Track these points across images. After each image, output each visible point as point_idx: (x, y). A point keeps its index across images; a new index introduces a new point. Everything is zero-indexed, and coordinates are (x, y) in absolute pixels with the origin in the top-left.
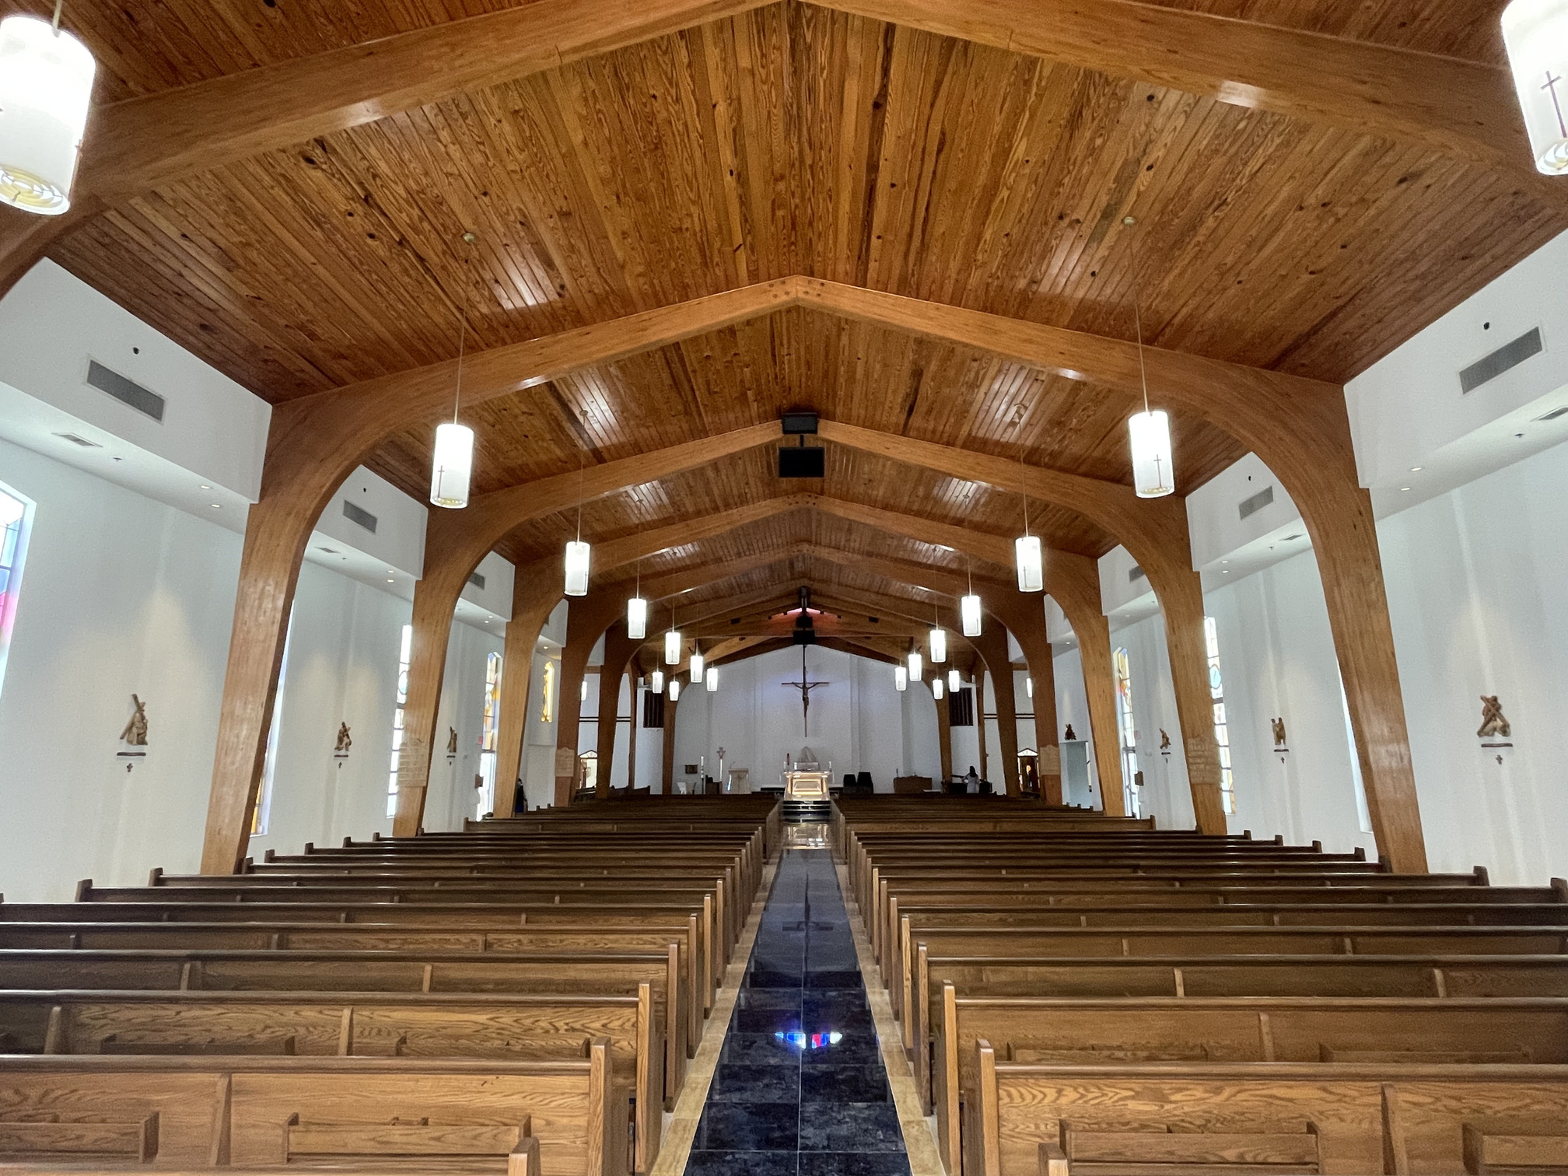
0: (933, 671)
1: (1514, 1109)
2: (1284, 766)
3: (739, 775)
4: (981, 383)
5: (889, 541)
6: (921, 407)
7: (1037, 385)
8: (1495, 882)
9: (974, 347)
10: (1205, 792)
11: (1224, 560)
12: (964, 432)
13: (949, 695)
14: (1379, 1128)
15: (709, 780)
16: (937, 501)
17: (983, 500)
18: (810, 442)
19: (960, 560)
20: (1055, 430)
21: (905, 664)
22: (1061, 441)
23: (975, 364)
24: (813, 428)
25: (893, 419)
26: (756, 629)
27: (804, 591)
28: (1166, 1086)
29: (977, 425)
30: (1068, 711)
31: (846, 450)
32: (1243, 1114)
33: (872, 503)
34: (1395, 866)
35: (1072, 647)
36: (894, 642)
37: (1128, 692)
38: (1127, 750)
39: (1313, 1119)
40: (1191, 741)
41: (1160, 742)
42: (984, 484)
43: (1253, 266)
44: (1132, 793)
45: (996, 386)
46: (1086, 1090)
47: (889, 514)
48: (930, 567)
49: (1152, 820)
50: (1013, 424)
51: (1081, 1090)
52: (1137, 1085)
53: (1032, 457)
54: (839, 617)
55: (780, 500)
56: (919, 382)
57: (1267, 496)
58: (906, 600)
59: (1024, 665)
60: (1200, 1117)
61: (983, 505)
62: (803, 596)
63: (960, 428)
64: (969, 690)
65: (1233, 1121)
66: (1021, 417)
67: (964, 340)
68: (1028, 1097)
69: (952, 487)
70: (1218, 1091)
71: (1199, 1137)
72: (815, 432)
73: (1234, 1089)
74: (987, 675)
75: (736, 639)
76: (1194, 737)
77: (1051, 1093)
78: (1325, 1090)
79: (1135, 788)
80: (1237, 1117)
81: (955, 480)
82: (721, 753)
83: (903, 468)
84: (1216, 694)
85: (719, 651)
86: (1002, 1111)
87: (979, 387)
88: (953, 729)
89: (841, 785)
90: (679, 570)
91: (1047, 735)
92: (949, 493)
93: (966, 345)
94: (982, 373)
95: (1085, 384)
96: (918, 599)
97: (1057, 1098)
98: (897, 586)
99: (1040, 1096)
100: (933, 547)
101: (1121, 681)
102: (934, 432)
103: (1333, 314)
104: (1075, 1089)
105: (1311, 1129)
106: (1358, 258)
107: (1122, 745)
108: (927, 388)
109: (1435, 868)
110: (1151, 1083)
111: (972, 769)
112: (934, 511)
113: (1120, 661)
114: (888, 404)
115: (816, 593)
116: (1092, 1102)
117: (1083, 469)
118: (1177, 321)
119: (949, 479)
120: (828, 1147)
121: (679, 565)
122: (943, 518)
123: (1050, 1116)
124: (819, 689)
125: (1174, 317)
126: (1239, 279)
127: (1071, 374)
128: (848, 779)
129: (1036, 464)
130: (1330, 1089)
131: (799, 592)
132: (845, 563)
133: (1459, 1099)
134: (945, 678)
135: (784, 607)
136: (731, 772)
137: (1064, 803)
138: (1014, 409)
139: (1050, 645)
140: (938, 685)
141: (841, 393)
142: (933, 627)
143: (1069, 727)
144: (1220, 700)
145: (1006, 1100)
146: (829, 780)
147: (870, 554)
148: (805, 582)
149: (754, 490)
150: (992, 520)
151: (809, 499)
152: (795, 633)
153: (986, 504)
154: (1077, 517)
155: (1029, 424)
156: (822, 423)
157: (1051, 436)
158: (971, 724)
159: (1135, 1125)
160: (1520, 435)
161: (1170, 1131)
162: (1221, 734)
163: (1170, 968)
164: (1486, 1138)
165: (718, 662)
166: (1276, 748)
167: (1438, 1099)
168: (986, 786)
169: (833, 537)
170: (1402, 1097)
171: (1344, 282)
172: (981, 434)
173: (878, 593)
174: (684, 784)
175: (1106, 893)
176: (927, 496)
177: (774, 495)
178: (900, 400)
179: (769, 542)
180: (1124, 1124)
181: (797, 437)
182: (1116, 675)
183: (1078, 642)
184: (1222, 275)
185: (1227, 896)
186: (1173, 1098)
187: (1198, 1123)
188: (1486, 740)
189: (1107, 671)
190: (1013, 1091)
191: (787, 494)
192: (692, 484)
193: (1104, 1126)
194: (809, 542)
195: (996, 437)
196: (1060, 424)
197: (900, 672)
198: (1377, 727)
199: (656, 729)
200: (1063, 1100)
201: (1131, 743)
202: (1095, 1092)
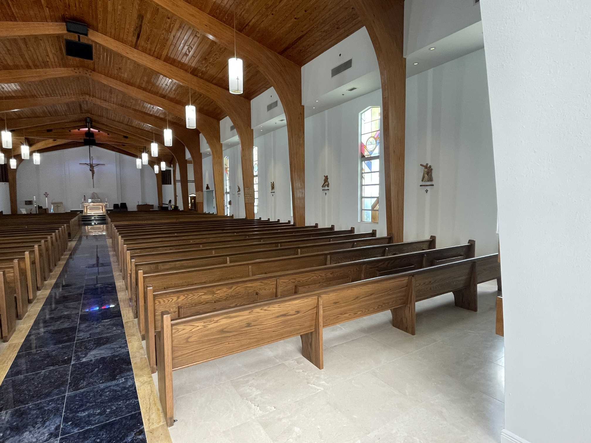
0: (153, 162)
1: (307, 279)
2: (273, 198)
3: (57, 205)
4: (172, 30)
5: (132, 101)
6: (143, 36)
7: (196, 39)
8: (320, 227)
9: (167, 10)
10: (249, 206)
11: (261, 125)
12: (164, 53)
13: (162, 173)
14: (275, 290)
15: (40, 208)
16: (153, 85)
17: (174, 88)
18: (84, 40)
19: (164, 114)
20: (204, 62)
21: (141, 158)
22: (206, 67)
23: (169, 20)
24: (85, 33)
25: (130, 39)
26: (62, 136)
27: (88, 120)
28: (215, 289)
29: (170, 52)
30: (207, 179)
31: (106, 49)
32: (238, 293)
33: (122, 80)
34: (297, 225)
35: (209, 155)
36: (136, 148)
37: (228, 172)
38: (227, 193)
39: (258, 291)
40: (246, 189)
41: (237, 190)
42: (175, 81)
43: (277, 9)
44: (227, 208)
45: (179, 34)
46: (188, 295)
47: (130, 87)
48: (151, 115)
49: (232, 216)
50: (186, 54)
51: (186, 296)
52: (205, 291)
53: (194, 72)
54: (108, 134)
55: (70, 69)
56: (142, 22)
57: (275, 104)
58: (141, 129)
59: (191, 161)
60: (225, 296)
61: (174, 90)
62: (89, 122)
63: (163, 51)
64: (170, 170)
65: (235, 296)
66: (189, 52)
67: (162, 5)
68: (166, 301)
69: (160, 79)
70: (231, 288)
71: (224, 302)
72: (86, 35)
73: (236, 287)
74: (177, 164)
75: (51, 140)
76: (247, 187)
77: (175, 299)
78: (261, 282)
79: (228, 206)
80: (236, 294)
81: (161, 76)
82: (46, 195)
83: (137, 65)
84: (255, 173)
85: (40, 145)
86: (156, 307)
87: (170, 32)
88: (163, 185)
89: (112, 208)
90: (7, 98)
91: (199, 188)
92: (159, 82)
93: (163, 8)
94: (172, 26)
95: (216, 43)
96: (146, 129)
97: (177, 300)
98: (136, 123)
99: (171, 300)
100: (152, 106)
101: (226, 168)
102: (150, 50)
103: (300, 38)
104: (184, 296)
105: (257, 294)
106: (309, 17)
107: (225, 191)
108: (146, 27)
109: (307, 224)
110: (210, 289)
111: (170, 201)
112: (152, 89)
113: (226, 161)
114: (126, 30)
115: (95, 121)
116: (190, 298)
117: (214, 81)
118: (251, 24)
119: (159, 75)
120: (90, 337)
121: (8, 95)
122: (156, 93)
123: (175, 306)
124: (99, 167)
125: (250, 22)
126: (272, 13)
127: (211, 37)
128: (116, 206)
129: (196, 76)
130: (263, 282)
131: (86, 120)
132: (109, 108)
133: (295, 279)
134: (159, 164)
135: (78, 126)
136: (52, 203)
137: (204, 212)
138: (186, 47)
139: (201, 153)
140: (156, 168)
141: (100, 17)
142: (153, 142)
143: (208, 185)
144: (256, 176)
145: (158, 303)
146: (106, 206)
147: (123, 106)
148: (89, 115)
149: (53, 60)
150: (178, 98)
151: (86, 72)
152: (85, 140)
153: (175, 90)
154: (212, 102)
155: (193, 56)
156: (91, 31)
157: (202, 64)
158: (171, 184)
159: (204, 303)
160: (343, 95)
161: (215, 302)
162: (256, 187)
163: (225, 257)
164: (300, 288)
165: (40, 151)
166: (271, 191)
167: (290, 280)
168: (176, 207)
169: (102, 94)
170: (281, 281)
171: (305, 26)
172: (172, 56)
173: (127, 125)
174: (24, 209)
175: (211, 238)
176: (148, 82)
177: (65, 66)
178: (132, 29)
179: (66, 92)
180: (201, 303)
181: (76, 35)
182: (225, 166)
183: (211, 153)
184: (267, 9)
185: (248, 235)
186: (216, 292)
187: (224, 298)
188: (324, 188)
189: (221, 164)
190: (160, 300)
191: (74, 67)
192: (10, 48)
193: (194, 305)
194: (90, 95)
195: (179, 59)
196: (205, 59)
197: (138, 161)
198: (298, 185)
199: (4, 183)
200: (179, 300)
201: (228, 190)
202: (191, 295)
